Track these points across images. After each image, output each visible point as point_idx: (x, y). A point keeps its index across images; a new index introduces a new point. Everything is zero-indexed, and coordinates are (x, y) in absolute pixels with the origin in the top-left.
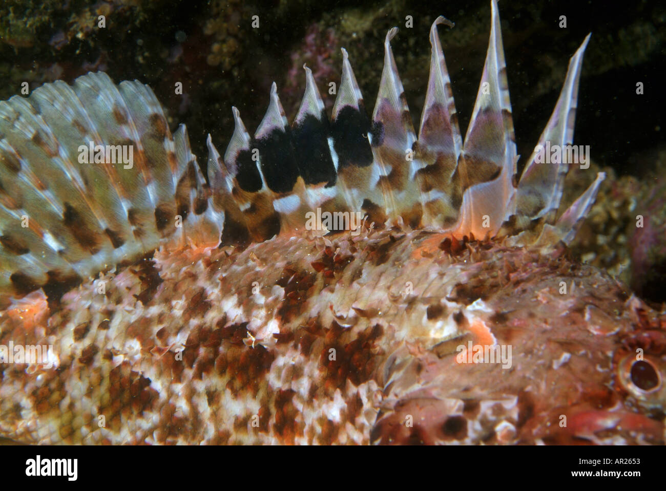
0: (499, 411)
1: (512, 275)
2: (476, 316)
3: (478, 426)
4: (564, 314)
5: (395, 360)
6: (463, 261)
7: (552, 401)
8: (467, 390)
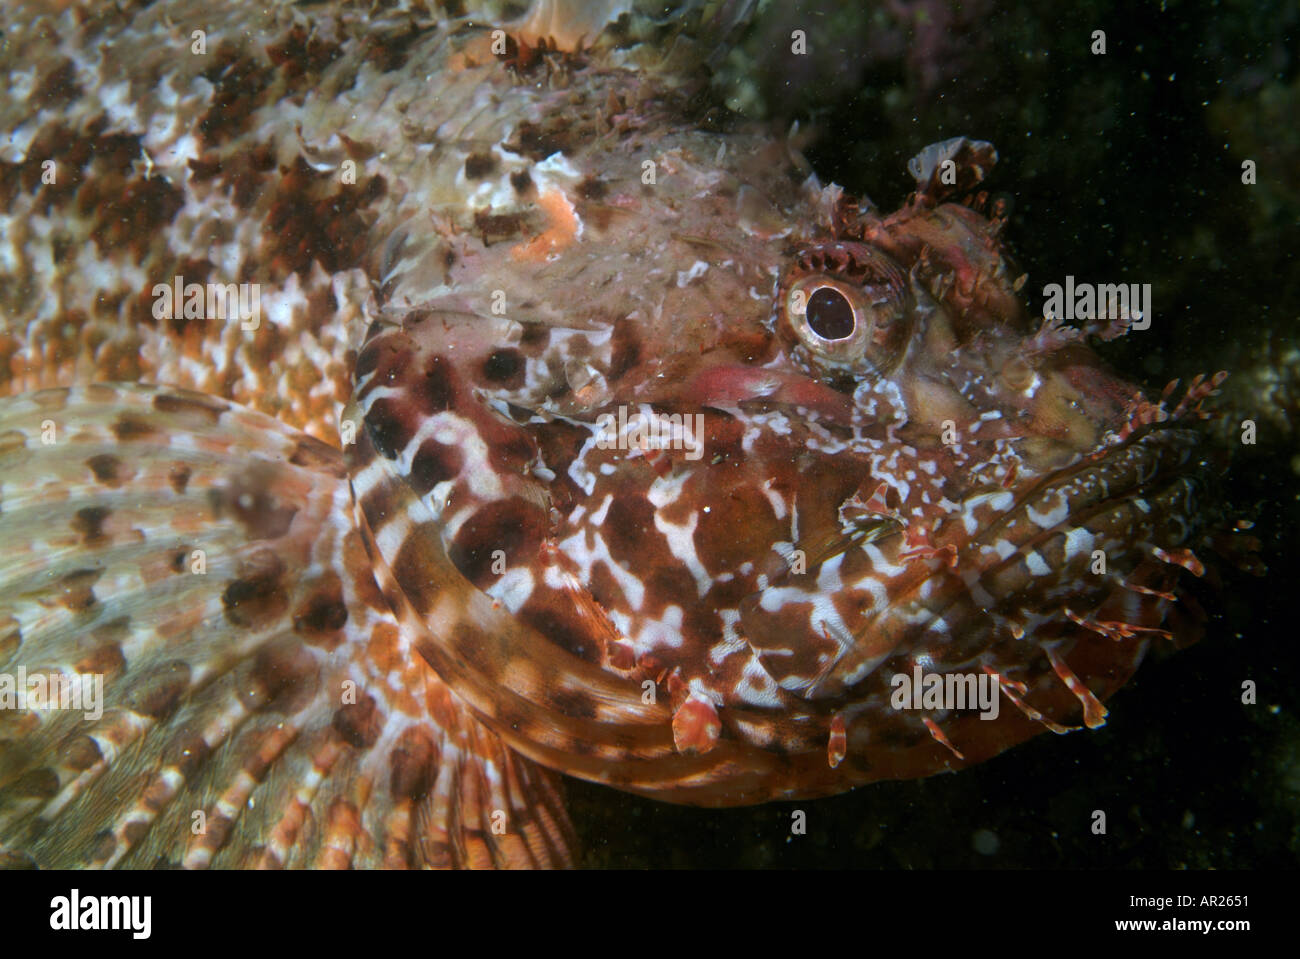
0: (580, 347)
1: (618, 119)
2: (552, 181)
3: (543, 370)
4: (703, 195)
5: (405, 237)
6: (536, 85)
7: (671, 341)
8: (528, 305)
